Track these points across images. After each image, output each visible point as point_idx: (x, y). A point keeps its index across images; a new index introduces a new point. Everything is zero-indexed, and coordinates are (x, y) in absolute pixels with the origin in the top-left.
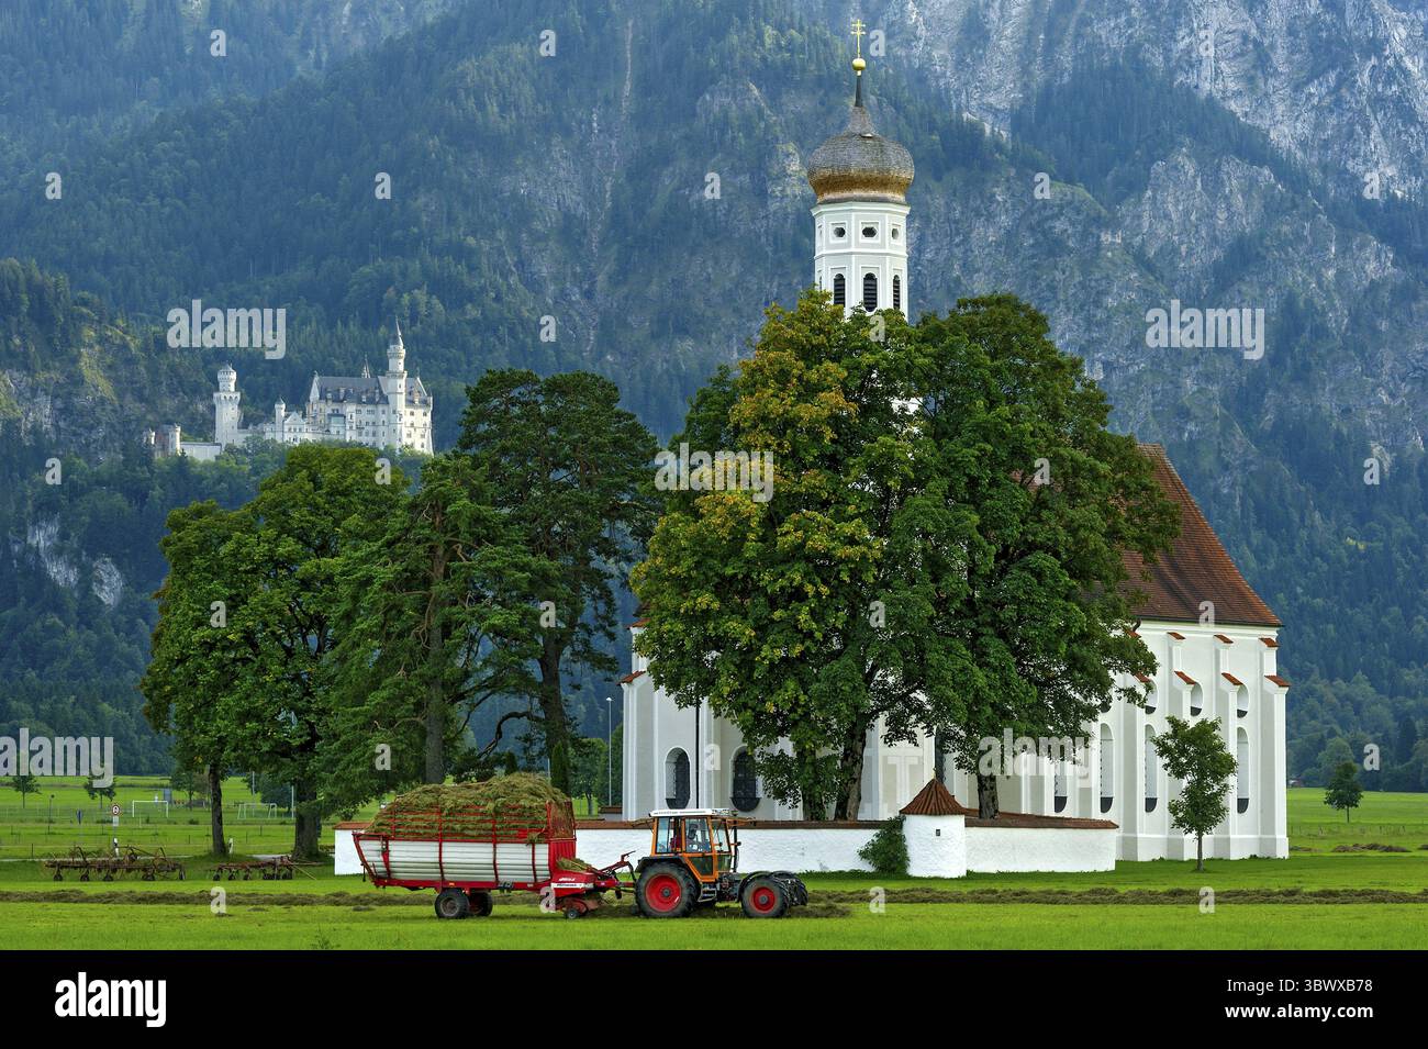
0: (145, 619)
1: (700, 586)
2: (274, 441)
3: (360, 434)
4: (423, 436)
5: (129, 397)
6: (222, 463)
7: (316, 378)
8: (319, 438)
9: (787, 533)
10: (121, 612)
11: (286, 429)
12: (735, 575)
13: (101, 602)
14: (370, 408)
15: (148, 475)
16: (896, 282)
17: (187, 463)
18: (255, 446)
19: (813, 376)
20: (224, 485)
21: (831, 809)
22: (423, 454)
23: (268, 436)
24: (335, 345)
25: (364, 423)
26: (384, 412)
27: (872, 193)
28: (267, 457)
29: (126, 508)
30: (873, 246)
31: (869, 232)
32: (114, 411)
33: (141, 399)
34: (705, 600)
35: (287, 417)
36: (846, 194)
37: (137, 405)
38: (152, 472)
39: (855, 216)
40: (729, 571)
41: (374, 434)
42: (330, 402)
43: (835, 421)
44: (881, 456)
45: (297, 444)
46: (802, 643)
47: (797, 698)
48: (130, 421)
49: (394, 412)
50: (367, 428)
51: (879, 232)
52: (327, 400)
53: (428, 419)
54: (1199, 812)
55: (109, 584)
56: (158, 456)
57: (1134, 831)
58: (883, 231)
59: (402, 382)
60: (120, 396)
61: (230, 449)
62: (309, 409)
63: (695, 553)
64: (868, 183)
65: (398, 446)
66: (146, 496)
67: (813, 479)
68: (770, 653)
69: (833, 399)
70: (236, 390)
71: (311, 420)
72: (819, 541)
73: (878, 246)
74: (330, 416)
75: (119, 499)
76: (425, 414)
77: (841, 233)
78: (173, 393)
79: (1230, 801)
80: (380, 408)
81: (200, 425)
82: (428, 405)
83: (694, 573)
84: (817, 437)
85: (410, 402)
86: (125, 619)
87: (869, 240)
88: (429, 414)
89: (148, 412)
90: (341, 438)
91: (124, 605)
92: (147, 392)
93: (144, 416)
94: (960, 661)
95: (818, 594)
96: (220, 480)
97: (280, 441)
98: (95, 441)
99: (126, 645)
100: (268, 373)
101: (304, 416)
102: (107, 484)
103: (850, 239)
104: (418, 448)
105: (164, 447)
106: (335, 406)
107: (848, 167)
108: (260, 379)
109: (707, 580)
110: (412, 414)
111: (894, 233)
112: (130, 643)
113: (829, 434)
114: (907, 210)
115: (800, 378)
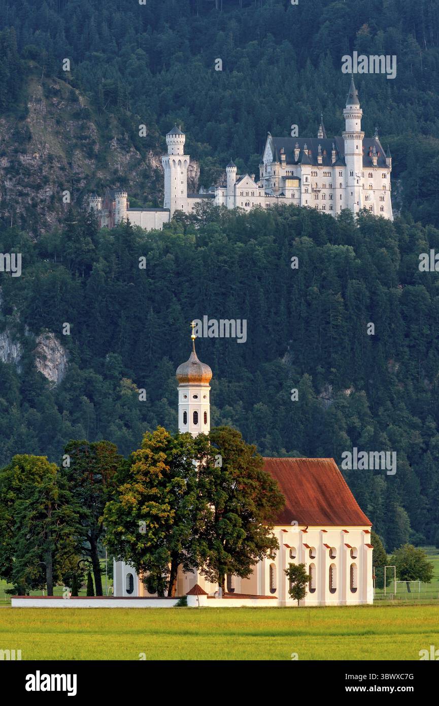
0: (90, 397)
1: (119, 524)
2: (224, 207)
3: (317, 198)
4: (382, 199)
5: (78, 153)
6: (169, 233)
7: (270, 139)
8: (272, 201)
9: (144, 509)
10: (65, 389)
11: (238, 193)
12: (130, 521)
13: (45, 379)
14: (326, 169)
15: (92, 246)
16: (205, 414)
17: (132, 233)
18: (205, 212)
19: (156, 457)
20: (170, 256)
21: (166, 593)
22: (381, 219)
23: (219, 200)
24: (303, 88)
25: (320, 185)
26: (341, 174)
27: (196, 384)
28: (216, 226)
29: (69, 280)
30: (196, 402)
31: (196, 397)
32: (62, 169)
33: (90, 155)
34: (120, 529)
35: (239, 180)
36: (187, 384)
37: (87, 161)
38: (95, 242)
39: (191, 391)
40: (128, 520)
41: (331, 197)
42: (284, 164)
43: (164, 472)
44: (176, 483)
45: (248, 209)
46: (151, 542)
47: (150, 560)
48: (78, 181)
49: (352, 174)
50: (323, 191)
51: (199, 397)
52: (281, 162)
53: (387, 182)
54: (298, 593)
55: (52, 361)
56: (104, 222)
57: (285, 599)
58: (201, 396)
59: (359, 143)
60: (69, 152)
61: (179, 215)
62: (262, 170)
63: (117, 514)
64: (195, 380)
65: (356, 209)
66: (89, 267)
67: (154, 491)
68: (140, 545)
69: (161, 465)
70: (185, 153)
71: (265, 183)
72: (154, 511)
73: (198, 402)
74: (285, 178)
75: (62, 272)
76: (384, 176)
77: (186, 397)
78: (125, 148)
79: (307, 589)
80: (338, 169)
81: (153, 182)
82: (386, 166)
83: (117, 520)
84: (157, 476)
85: (367, 163)
86: (68, 397)
87: (195, 399)
88: (388, 176)
89: (98, 168)
90: (295, 202)
91: (67, 383)
92: (97, 148)
93: (94, 174)
94: (202, 547)
95: (155, 527)
96: (167, 251)
97: (231, 207)
98: (42, 201)
99: (69, 424)
100: (231, 120)
101: (257, 179)
102: (51, 256)
103: (188, 399)
104: (376, 212)
105: (111, 214)
106: (289, 168)
107: (187, 375)
108: (223, 126)
109: (122, 522)
110: (371, 175)
111: (204, 397)
112: (74, 422)
113: (161, 476)
114: (210, 388)
115: (152, 458)
